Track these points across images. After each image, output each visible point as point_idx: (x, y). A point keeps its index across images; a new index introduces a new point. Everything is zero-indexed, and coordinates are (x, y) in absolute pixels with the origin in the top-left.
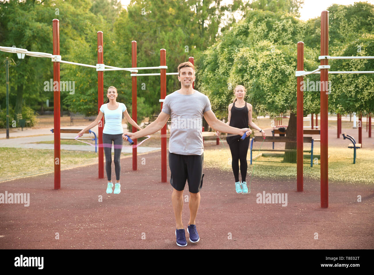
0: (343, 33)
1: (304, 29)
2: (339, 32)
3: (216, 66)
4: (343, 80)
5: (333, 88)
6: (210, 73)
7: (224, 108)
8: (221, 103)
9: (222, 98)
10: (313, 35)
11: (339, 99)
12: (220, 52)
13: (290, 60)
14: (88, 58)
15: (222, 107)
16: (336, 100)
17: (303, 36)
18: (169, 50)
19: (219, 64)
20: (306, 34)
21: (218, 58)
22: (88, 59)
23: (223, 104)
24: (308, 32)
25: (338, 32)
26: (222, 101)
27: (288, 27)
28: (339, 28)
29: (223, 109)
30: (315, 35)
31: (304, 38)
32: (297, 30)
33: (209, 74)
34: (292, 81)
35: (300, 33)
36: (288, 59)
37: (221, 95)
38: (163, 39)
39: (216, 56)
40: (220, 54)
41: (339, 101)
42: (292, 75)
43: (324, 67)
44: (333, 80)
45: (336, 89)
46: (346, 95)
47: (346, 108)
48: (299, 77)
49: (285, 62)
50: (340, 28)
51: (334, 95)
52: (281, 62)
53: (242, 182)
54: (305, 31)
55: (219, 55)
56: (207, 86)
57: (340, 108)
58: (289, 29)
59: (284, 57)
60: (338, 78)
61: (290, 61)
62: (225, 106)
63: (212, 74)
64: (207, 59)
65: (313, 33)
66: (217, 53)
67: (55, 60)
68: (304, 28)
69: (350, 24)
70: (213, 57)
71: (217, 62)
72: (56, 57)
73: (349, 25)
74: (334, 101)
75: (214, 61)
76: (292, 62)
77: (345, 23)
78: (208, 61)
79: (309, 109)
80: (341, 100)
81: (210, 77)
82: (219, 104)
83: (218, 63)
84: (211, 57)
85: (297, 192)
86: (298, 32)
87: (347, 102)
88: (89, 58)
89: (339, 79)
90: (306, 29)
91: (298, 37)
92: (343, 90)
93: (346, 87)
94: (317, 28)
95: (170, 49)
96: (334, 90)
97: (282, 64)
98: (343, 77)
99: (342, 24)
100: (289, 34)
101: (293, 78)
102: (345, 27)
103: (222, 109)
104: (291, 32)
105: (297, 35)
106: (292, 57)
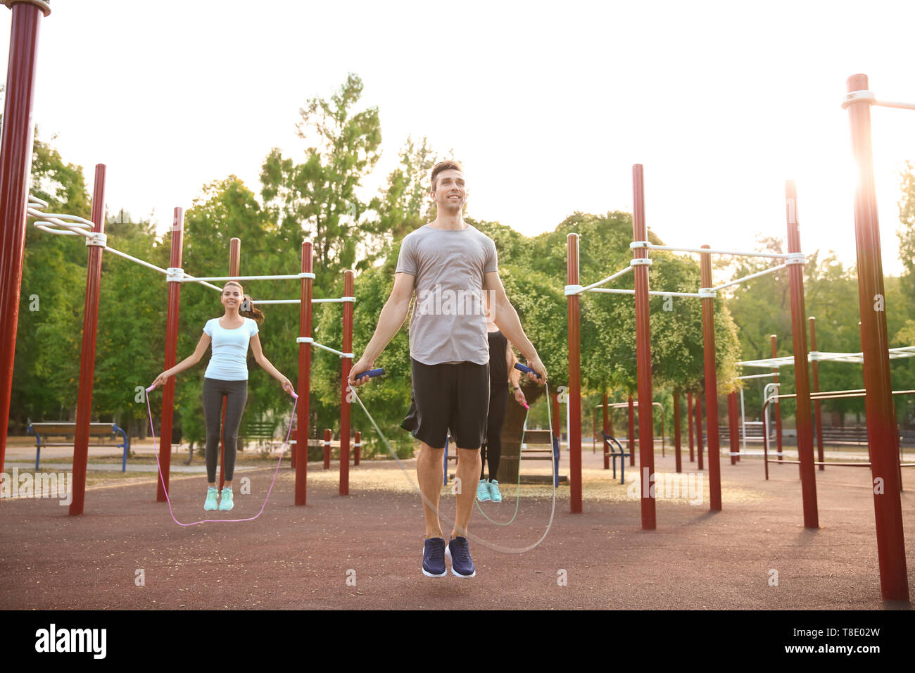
0: (596, 258)
1: (531, 249)
2: (589, 255)
3: (377, 304)
4: (623, 322)
5: (606, 335)
6: (366, 316)
7: (399, 375)
8: (395, 365)
9: (396, 356)
10: (548, 258)
11: (616, 355)
12: (384, 280)
13: (526, 286)
14: (108, 298)
15: (396, 373)
16: (612, 356)
17: (529, 259)
18: (271, 286)
19: (383, 301)
20: (534, 256)
21: (379, 290)
22: (108, 301)
23: (397, 367)
24: (537, 252)
25: (587, 255)
26: (397, 362)
27: (504, 242)
28: (587, 249)
29: (398, 378)
30: (550, 257)
31: (531, 262)
32: (519, 248)
33: (363, 317)
34: (532, 324)
35: (524, 253)
36: (522, 285)
37: (395, 350)
38: (261, 268)
39: (377, 287)
40: (384, 283)
41: (616, 358)
42: (531, 311)
43: (642, 261)
44: (606, 320)
45: (610, 337)
46: (629, 347)
47: (630, 370)
48: (573, 296)
49: (518, 288)
50: (591, 248)
51: (607, 347)
52: (511, 289)
53: (490, 482)
54: (532, 251)
55: (381, 286)
56: (359, 340)
57: (620, 370)
58: (506, 246)
59: (515, 282)
60: (614, 317)
61: (527, 288)
62: (402, 371)
63: (369, 318)
64: (358, 293)
65: (546, 255)
66: (378, 281)
67: (95, 242)
68: (530, 246)
69: (606, 244)
70: (369, 289)
71: (379, 297)
72: (97, 236)
73: (604, 245)
74: (609, 357)
75: (372, 295)
76: (529, 289)
77: (597, 241)
78: (360, 296)
79: (564, 374)
80: (619, 355)
81: (366, 323)
82: (391, 368)
83: (381, 298)
84: (366, 289)
85: (570, 513)
86: (521, 253)
87: (632, 358)
88: (111, 298)
89: (616, 319)
90: (534, 248)
91: (522, 261)
92: (624, 338)
93: (627, 334)
94: (553, 247)
95: (273, 285)
96: (608, 338)
97: (512, 292)
98: (622, 314)
99: (593, 242)
100: (507, 254)
101: (532, 318)
102: (597, 247)
103: (397, 376)
104: (510, 251)
105: (519, 256)
106: (529, 283)
